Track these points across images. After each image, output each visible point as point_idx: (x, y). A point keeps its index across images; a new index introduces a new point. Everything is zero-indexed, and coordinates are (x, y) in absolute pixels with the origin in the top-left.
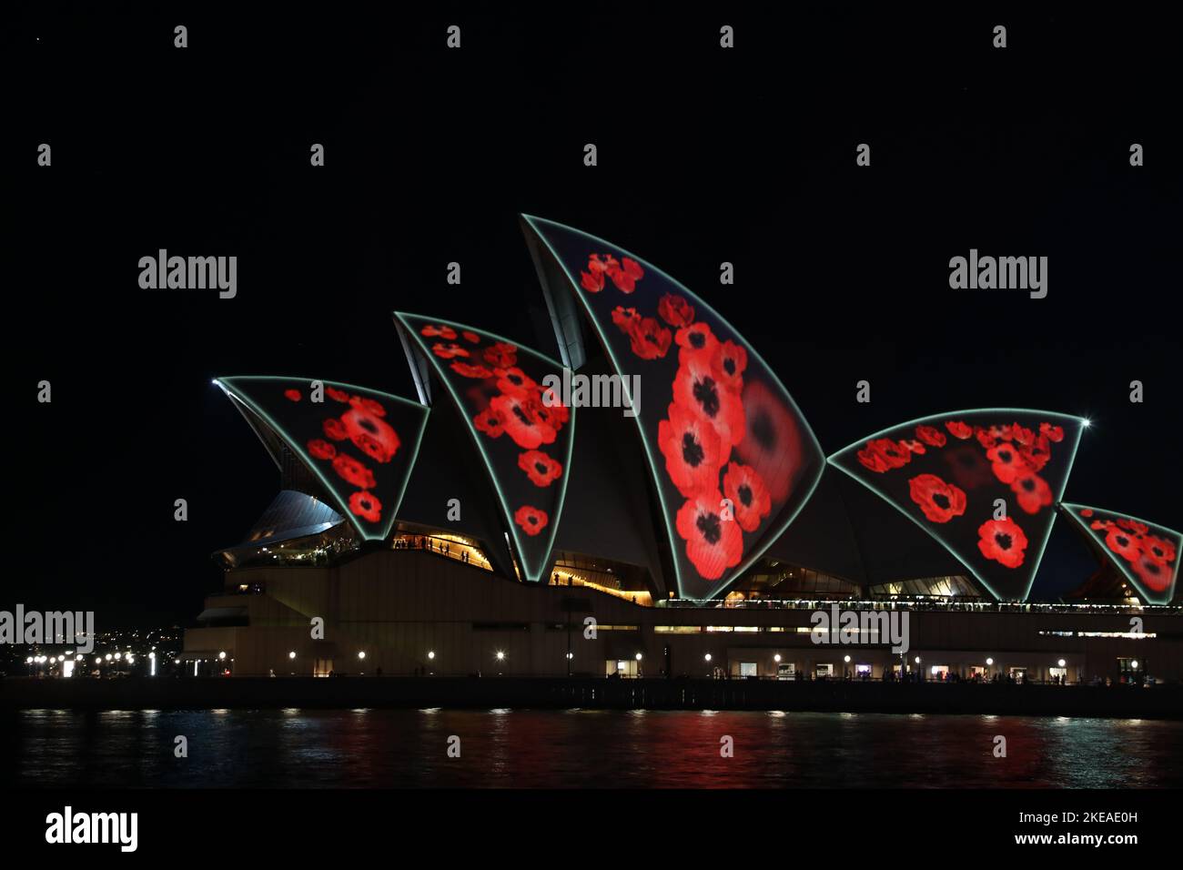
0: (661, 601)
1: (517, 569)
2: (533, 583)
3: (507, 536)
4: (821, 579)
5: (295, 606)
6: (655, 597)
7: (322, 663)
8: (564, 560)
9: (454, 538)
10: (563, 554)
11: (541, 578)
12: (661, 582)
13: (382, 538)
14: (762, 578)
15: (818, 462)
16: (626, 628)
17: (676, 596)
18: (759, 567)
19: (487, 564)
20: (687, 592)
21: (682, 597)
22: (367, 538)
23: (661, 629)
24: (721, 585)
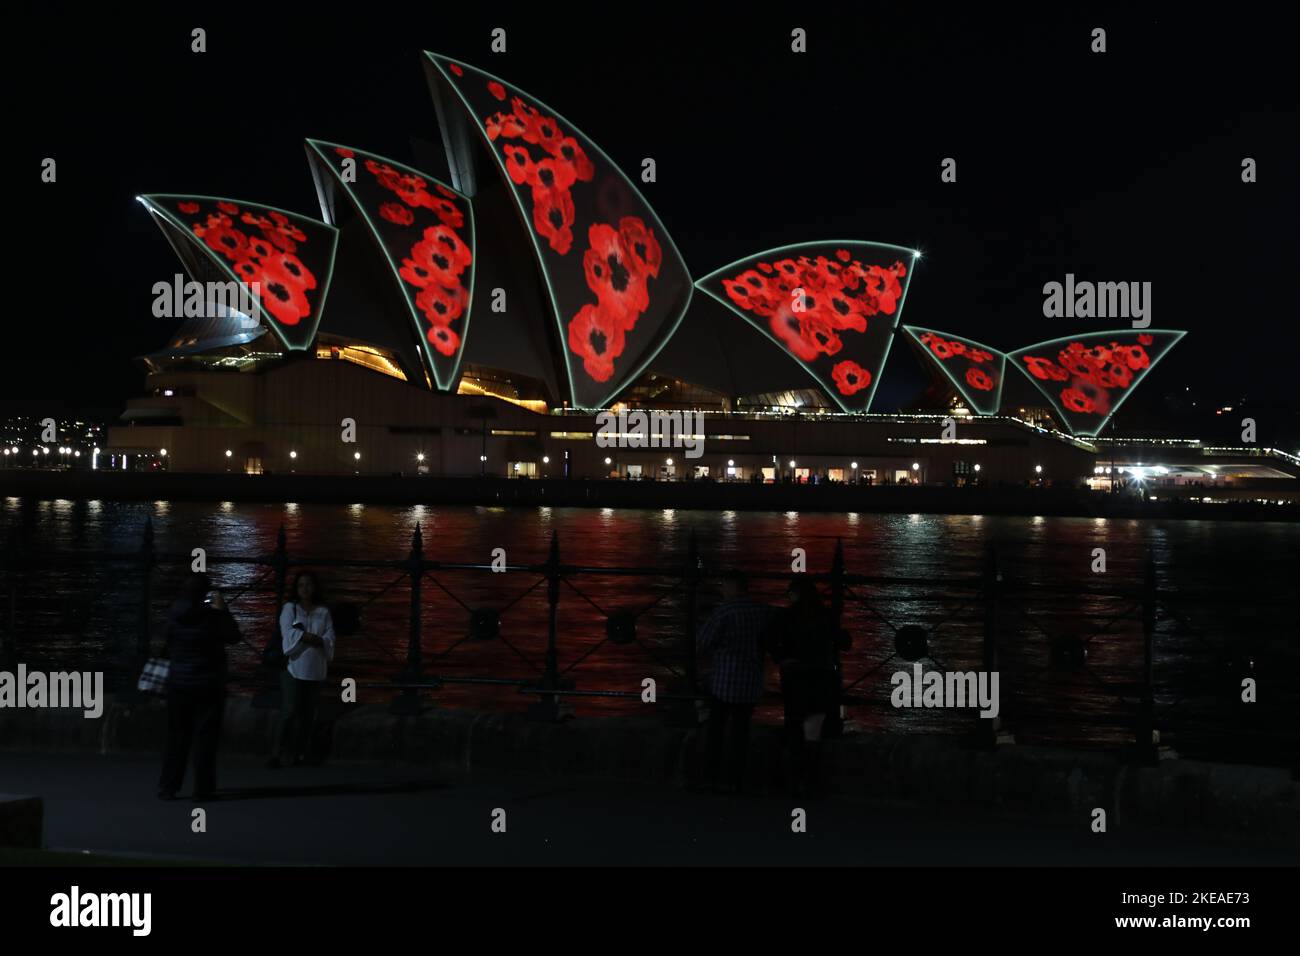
0: (557, 410)
1: (428, 379)
2: (443, 392)
3: (418, 348)
4: (695, 391)
5: (224, 408)
6: (551, 405)
7: (251, 461)
8: (471, 371)
9: (367, 349)
10: (470, 367)
11: (451, 388)
12: (556, 392)
13: (305, 349)
14: (643, 390)
15: (687, 286)
16: (524, 433)
17: (570, 405)
18: (642, 380)
19: (401, 375)
20: (580, 401)
21: (576, 407)
22: (291, 348)
23: (556, 435)
24: (608, 397)
